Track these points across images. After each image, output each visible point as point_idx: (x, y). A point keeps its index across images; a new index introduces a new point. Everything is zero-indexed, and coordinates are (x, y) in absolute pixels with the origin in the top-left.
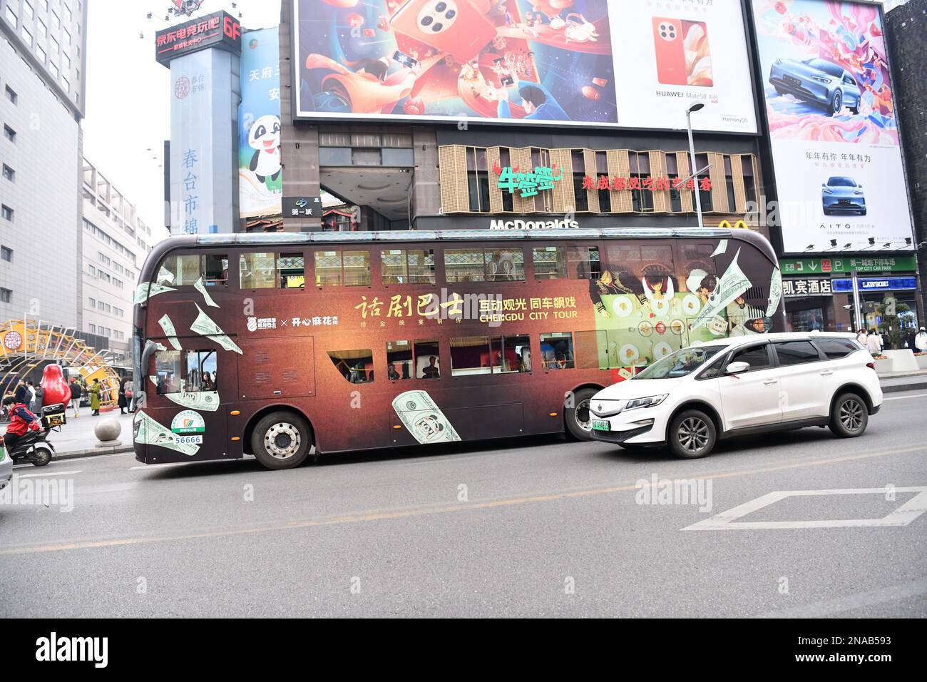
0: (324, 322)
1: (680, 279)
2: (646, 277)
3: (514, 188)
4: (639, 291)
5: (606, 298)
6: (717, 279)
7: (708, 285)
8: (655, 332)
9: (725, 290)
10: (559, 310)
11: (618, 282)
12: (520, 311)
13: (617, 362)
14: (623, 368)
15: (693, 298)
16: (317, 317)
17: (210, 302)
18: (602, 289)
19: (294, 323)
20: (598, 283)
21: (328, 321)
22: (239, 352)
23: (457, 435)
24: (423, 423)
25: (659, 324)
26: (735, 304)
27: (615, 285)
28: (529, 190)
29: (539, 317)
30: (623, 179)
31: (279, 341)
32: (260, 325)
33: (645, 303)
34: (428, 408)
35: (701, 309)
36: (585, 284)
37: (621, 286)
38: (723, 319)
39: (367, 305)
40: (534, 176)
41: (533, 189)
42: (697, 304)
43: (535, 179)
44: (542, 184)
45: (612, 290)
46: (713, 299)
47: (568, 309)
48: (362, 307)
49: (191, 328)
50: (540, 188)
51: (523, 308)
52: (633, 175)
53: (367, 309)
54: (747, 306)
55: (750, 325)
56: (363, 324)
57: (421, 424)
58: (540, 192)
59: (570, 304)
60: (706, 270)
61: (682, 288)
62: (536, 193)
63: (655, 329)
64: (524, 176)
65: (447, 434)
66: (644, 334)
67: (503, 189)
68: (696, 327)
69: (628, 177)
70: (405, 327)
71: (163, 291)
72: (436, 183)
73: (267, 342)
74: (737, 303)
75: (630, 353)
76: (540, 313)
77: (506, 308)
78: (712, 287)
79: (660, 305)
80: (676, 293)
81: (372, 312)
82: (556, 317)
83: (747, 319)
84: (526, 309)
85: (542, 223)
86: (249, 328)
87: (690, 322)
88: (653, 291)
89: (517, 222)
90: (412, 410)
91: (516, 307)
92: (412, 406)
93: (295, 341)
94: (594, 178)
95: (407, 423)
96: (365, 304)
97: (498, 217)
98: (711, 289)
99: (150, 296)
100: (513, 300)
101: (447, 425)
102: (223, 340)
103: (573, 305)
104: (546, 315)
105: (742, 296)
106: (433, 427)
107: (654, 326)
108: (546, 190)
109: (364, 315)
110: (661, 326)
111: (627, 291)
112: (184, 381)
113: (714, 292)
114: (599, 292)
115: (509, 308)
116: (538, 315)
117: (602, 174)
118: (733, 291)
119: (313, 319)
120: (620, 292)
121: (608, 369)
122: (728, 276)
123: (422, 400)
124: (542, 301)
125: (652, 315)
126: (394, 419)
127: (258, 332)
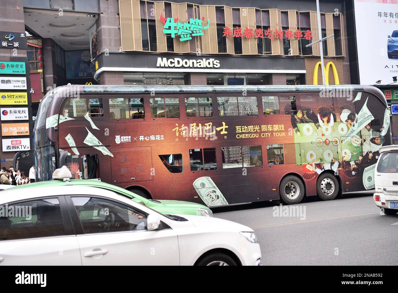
0: (156, 138)
1: (337, 114)
2: (319, 113)
3: (175, 34)
4: (316, 121)
5: (300, 125)
6: (356, 114)
7: (351, 118)
8: (324, 144)
9: (360, 120)
10: (276, 132)
11: (305, 116)
12: (256, 132)
13: (305, 161)
14: (308, 164)
15: (343, 125)
16: (153, 136)
17: (94, 127)
18: (298, 120)
19: (141, 139)
20: (296, 117)
21: (159, 138)
22: (111, 156)
23: (226, 201)
24: (209, 195)
25: (326, 140)
26: (365, 129)
27: (304, 118)
28: (185, 36)
29: (266, 136)
30: (252, 30)
31: (133, 149)
32: (122, 140)
33: (319, 128)
34: (211, 186)
35: (348, 131)
36: (289, 117)
37: (307, 118)
38: (359, 137)
39: (179, 129)
40: (189, 25)
41: (189, 35)
42: (345, 128)
43: (190, 28)
44: (195, 32)
45: (302, 121)
46: (354, 126)
47: (281, 131)
48: (176, 130)
49: (84, 142)
50: (193, 35)
51: (258, 131)
52: (258, 27)
53: (179, 131)
54: (371, 130)
55: (373, 141)
56: (177, 140)
57: (208, 195)
58: (193, 38)
59: (281, 128)
60: (350, 110)
61: (338, 120)
62: (191, 38)
63: (324, 143)
64: (183, 25)
65: (221, 201)
66: (319, 146)
67: (167, 34)
68: (345, 141)
69: (255, 28)
70: (198, 141)
71: (66, 120)
72: (117, 27)
73: (126, 150)
74: (366, 128)
75: (312, 156)
76: (267, 134)
77: (249, 130)
78: (353, 119)
79: (327, 129)
80: (335, 123)
81: (181, 133)
82: (275, 136)
83: (372, 137)
84: (259, 131)
85: (194, 61)
86: (116, 142)
87: (342, 138)
88: (323, 122)
89: (176, 59)
90: (203, 187)
91: (254, 130)
92: (203, 185)
93: (142, 149)
94: (232, 28)
95: (201, 195)
96: (177, 128)
97: (163, 55)
98: (353, 120)
99: (60, 123)
100: (253, 126)
101: (221, 196)
102: (102, 149)
103: (283, 129)
104: (269, 135)
105: (369, 124)
106: (214, 197)
107: (324, 141)
108: (197, 36)
109: (177, 135)
110: (328, 141)
111: (310, 121)
112: (81, 173)
113: (355, 122)
114: (296, 122)
115: (251, 130)
116: (266, 134)
117: (237, 26)
118: (364, 122)
119: (151, 136)
120: (307, 122)
121: (301, 164)
122: (362, 113)
123: (208, 182)
124: (267, 127)
125: (323, 135)
126: (194, 193)
127: (121, 144)
